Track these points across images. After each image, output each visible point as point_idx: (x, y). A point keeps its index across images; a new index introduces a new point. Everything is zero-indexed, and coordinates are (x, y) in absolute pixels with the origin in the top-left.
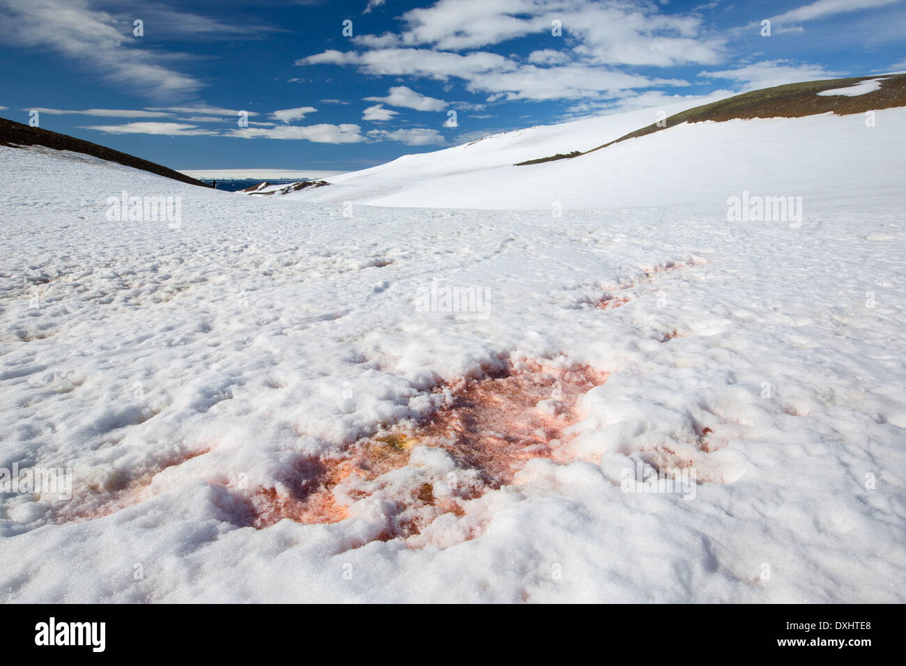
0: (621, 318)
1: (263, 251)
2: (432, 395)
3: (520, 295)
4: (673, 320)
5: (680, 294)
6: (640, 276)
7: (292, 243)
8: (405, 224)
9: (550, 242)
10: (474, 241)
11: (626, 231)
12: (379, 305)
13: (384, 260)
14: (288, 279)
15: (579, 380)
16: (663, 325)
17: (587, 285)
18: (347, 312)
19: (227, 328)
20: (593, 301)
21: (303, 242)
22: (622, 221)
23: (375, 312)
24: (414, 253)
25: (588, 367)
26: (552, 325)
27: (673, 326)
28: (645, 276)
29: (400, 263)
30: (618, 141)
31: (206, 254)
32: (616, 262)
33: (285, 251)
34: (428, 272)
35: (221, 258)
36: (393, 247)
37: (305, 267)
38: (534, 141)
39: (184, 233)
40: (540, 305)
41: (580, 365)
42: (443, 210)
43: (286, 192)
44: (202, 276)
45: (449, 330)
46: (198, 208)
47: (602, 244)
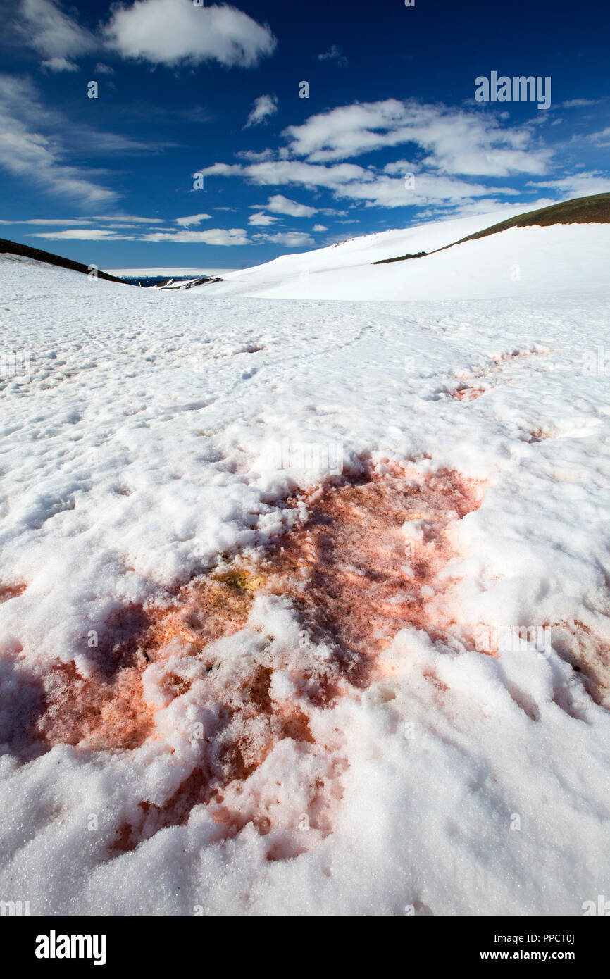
0: (482, 412)
1: (151, 338)
2: (285, 511)
3: (379, 383)
4: (537, 417)
5: (536, 385)
6: (490, 364)
7: (178, 330)
8: (279, 313)
9: (404, 329)
10: (337, 329)
11: (469, 320)
12: (244, 393)
13: (256, 346)
14: (167, 364)
15: (446, 488)
16: (528, 422)
17: (442, 373)
18: (213, 400)
19: (95, 419)
20: (449, 390)
21: (189, 330)
22: (465, 311)
23: (239, 401)
24: (284, 339)
25: (454, 471)
26: (413, 419)
27: (539, 424)
28: (494, 363)
29: (270, 349)
30: (457, 243)
31: (102, 341)
32: (466, 350)
33: (171, 338)
34: (294, 358)
35: (114, 344)
36: (266, 334)
37: (186, 352)
38: (389, 243)
39: (89, 322)
40: (399, 394)
41: (445, 470)
42: (313, 301)
43: (188, 287)
44: (92, 363)
45: (308, 423)
46: (108, 300)
47: (449, 332)
